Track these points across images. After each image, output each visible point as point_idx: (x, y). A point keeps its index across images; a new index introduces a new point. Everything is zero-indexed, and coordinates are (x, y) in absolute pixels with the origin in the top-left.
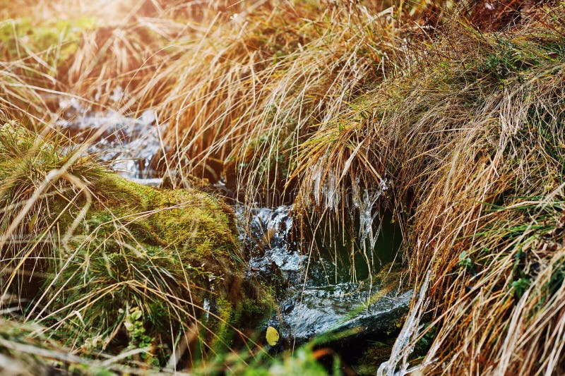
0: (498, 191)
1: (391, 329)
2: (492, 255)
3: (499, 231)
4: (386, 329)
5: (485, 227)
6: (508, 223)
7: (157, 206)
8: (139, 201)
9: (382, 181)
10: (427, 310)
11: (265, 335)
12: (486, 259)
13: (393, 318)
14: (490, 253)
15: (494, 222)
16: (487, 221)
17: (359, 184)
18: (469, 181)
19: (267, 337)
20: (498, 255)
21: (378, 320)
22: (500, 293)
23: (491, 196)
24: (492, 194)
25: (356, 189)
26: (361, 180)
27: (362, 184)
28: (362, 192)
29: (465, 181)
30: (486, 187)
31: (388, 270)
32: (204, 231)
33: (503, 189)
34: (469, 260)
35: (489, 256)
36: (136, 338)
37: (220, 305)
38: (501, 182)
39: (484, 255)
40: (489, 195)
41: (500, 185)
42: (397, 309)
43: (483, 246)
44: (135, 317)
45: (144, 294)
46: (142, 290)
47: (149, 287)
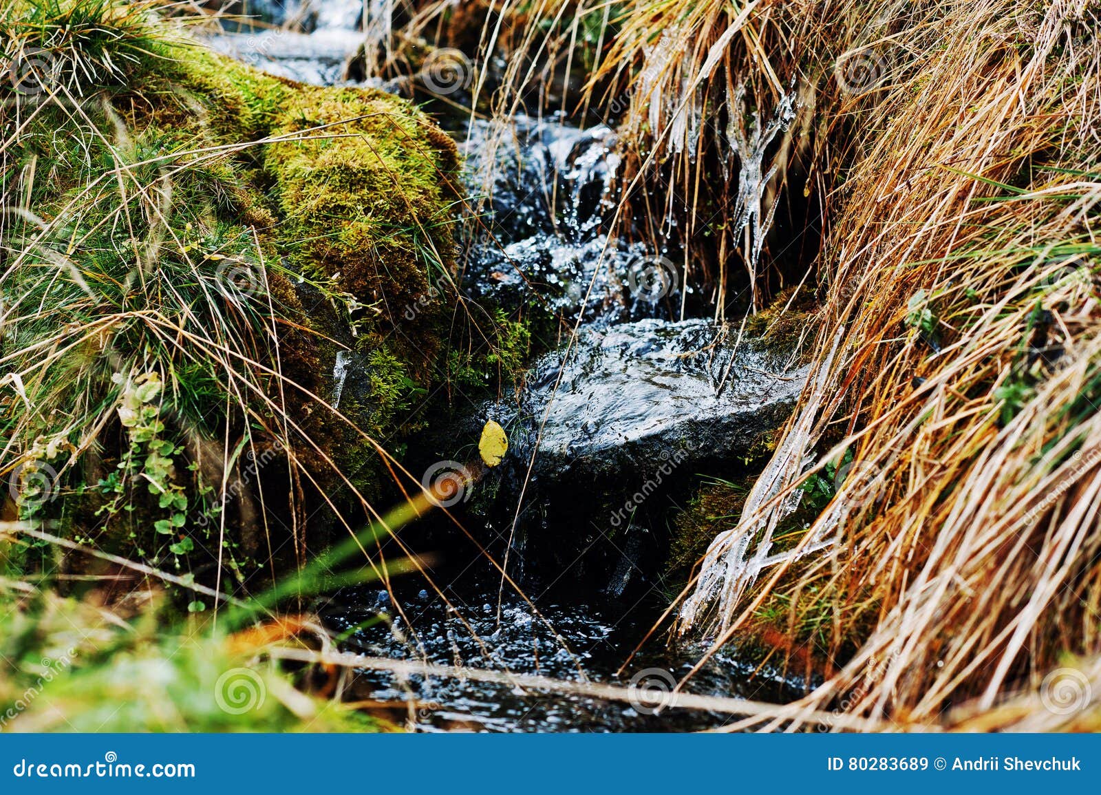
0: (1021, 152)
1: (754, 452)
2: (982, 306)
3: (1007, 249)
4: (743, 451)
5: (981, 236)
6: (1031, 232)
7: (278, 126)
8: (237, 112)
9: (784, 98)
10: (835, 418)
11: (478, 441)
12: (968, 315)
13: (762, 427)
14: (979, 302)
15: (1003, 224)
16: (987, 221)
17: (743, 98)
18: (962, 118)
19: (481, 445)
20: (996, 309)
21: (727, 427)
22: (980, 404)
23: (1003, 162)
24: (1008, 156)
25: (735, 108)
26: (749, 89)
27: (749, 99)
28: (748, 119)
29: (956, 117)
30: (993, 138)
31: (783, 304)
32: (365, 191)
33: (1032, 147)
34: (928, 314)
35: (975, 308)
36: (140, 444)
37: (376, 367)
38: (1032, 129)
39: (966, 306)
40: (999, 157)
41: (1030, 135)
42: (773, 407)
43: (967, 281)
44: (143, 398)
45: (175, 343)
46: (174, 333)
47: (189, 326)
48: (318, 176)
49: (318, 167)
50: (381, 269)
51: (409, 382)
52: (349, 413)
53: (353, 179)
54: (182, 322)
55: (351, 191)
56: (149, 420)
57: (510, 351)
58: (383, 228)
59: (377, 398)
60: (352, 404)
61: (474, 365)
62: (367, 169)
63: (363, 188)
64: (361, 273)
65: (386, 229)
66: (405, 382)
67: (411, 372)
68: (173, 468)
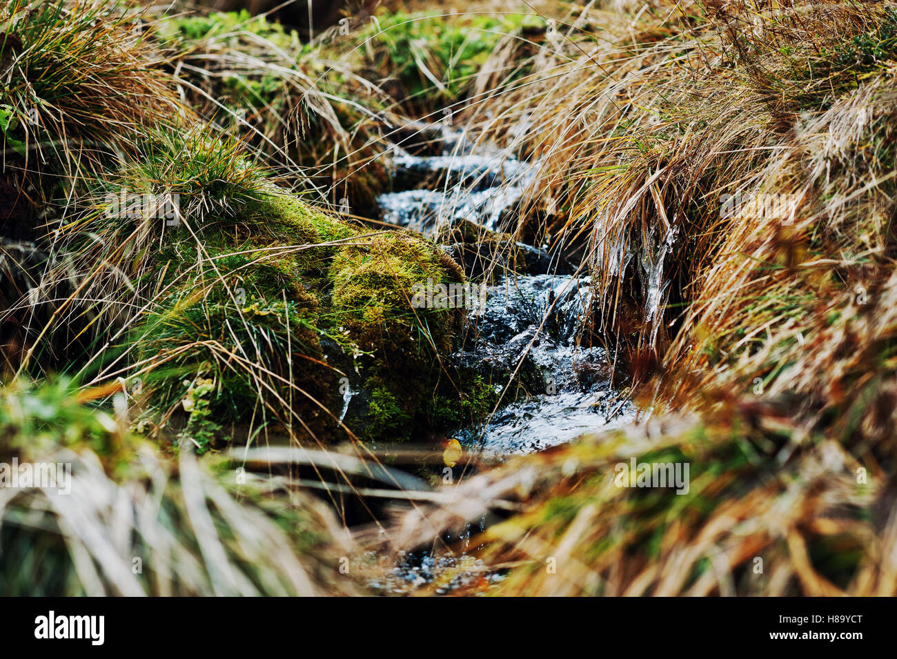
19: (444, 454)
32: (385, 288)
36: (195, 422)
37: (376, 398)
44: (199, 393)
45: (227, 362)
46: (226, 356)
47: (238, 353)
48: (355, 279)
49: (356, 273)
50: (385, 335)
51: (398, 410)
52: (351, 424)
53: (376, 280)
54: (234, 351)
55: (375, 288)
56: (201, 408)
57: (480, 400)
58: (393, 311)
59: (373, 416)
60: (354, 418)
61: (451, 406)
62: (388, 275)
63: (383, 287)
64: (371, 338)
65: (395, 312)
66: (396, 409)
67: (401, 404)
68: (214, 439)
